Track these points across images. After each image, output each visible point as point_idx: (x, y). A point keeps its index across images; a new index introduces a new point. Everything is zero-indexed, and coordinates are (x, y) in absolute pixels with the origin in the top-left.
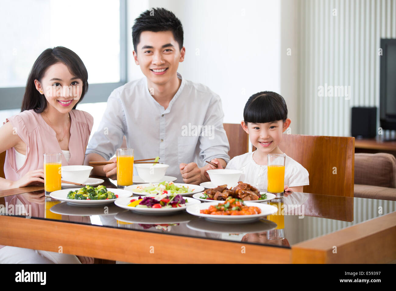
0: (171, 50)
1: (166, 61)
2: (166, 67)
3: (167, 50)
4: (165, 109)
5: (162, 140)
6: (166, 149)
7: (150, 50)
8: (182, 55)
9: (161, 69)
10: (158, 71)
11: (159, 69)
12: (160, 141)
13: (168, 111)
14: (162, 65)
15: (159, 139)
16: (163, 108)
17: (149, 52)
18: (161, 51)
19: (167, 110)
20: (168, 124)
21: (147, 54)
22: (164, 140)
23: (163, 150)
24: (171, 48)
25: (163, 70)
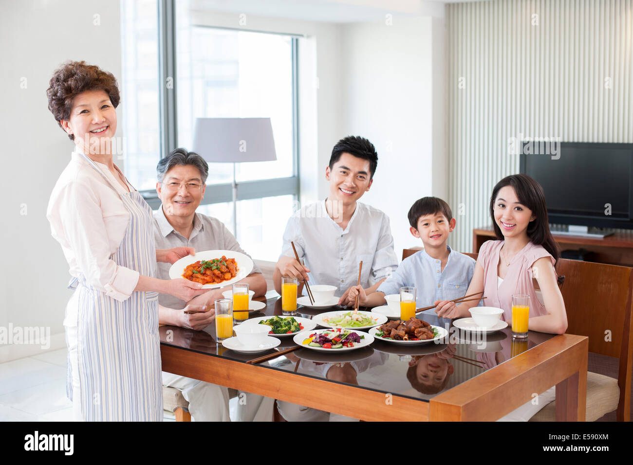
0: (364, 178)
1: (357, 186)
2: (354, 190)
3: (361, 177)
4: (344, 230)
5: (342, 259)
6: (346, 267)
7: (346, 171)
8: (369, 186)
9: (350, 191)
10: (346, 192)
11: (348, 191)
12: (340, 260)
13: (347, 231)
14: (352, 188)
15: (339, 258)
16: (342, 229)
17: (344, 172)
18: (355, 176)
19: (345, 230)
20: (347, 244)
21: (342, 174)
22: (344, 259)
23: (343, 268)
24: (365, 176)
25: (351, 193)
